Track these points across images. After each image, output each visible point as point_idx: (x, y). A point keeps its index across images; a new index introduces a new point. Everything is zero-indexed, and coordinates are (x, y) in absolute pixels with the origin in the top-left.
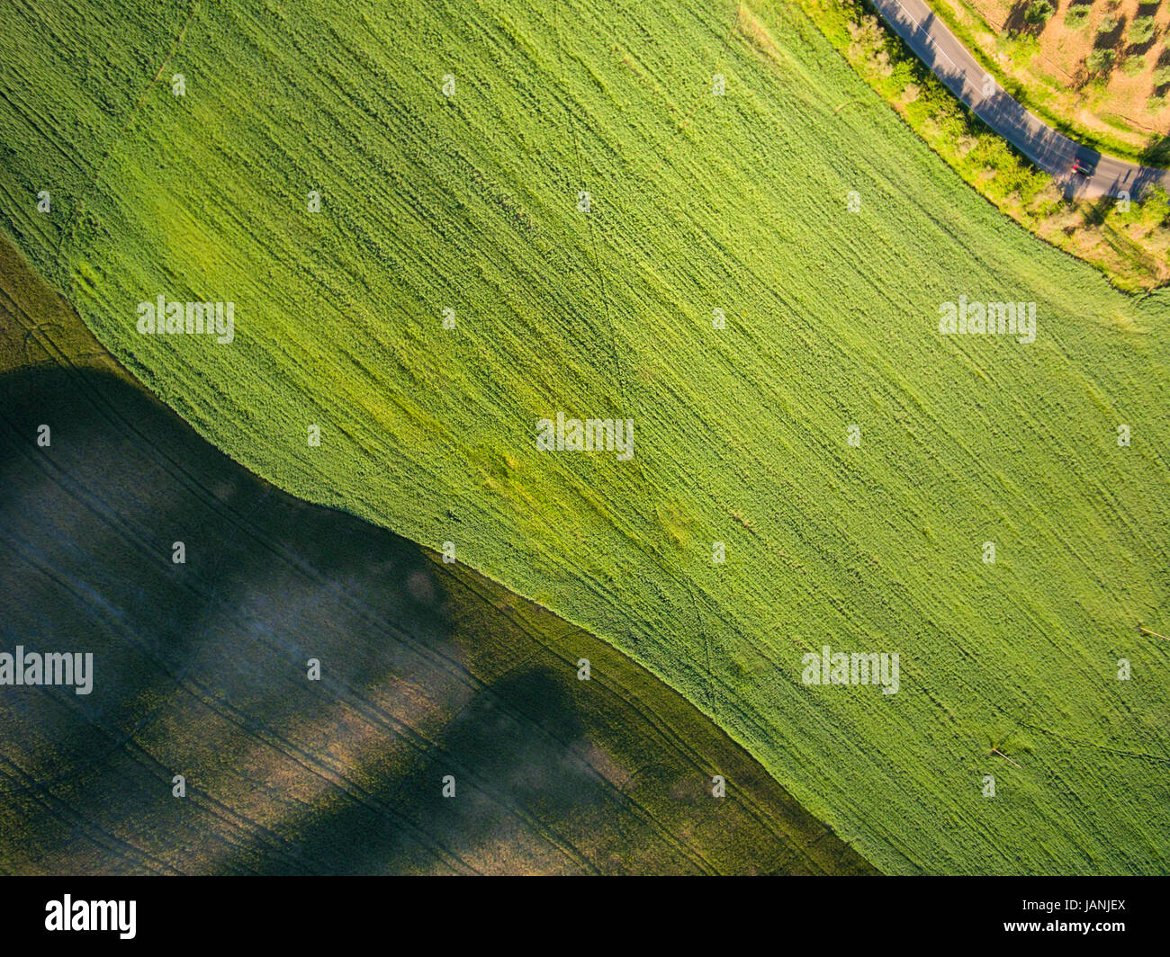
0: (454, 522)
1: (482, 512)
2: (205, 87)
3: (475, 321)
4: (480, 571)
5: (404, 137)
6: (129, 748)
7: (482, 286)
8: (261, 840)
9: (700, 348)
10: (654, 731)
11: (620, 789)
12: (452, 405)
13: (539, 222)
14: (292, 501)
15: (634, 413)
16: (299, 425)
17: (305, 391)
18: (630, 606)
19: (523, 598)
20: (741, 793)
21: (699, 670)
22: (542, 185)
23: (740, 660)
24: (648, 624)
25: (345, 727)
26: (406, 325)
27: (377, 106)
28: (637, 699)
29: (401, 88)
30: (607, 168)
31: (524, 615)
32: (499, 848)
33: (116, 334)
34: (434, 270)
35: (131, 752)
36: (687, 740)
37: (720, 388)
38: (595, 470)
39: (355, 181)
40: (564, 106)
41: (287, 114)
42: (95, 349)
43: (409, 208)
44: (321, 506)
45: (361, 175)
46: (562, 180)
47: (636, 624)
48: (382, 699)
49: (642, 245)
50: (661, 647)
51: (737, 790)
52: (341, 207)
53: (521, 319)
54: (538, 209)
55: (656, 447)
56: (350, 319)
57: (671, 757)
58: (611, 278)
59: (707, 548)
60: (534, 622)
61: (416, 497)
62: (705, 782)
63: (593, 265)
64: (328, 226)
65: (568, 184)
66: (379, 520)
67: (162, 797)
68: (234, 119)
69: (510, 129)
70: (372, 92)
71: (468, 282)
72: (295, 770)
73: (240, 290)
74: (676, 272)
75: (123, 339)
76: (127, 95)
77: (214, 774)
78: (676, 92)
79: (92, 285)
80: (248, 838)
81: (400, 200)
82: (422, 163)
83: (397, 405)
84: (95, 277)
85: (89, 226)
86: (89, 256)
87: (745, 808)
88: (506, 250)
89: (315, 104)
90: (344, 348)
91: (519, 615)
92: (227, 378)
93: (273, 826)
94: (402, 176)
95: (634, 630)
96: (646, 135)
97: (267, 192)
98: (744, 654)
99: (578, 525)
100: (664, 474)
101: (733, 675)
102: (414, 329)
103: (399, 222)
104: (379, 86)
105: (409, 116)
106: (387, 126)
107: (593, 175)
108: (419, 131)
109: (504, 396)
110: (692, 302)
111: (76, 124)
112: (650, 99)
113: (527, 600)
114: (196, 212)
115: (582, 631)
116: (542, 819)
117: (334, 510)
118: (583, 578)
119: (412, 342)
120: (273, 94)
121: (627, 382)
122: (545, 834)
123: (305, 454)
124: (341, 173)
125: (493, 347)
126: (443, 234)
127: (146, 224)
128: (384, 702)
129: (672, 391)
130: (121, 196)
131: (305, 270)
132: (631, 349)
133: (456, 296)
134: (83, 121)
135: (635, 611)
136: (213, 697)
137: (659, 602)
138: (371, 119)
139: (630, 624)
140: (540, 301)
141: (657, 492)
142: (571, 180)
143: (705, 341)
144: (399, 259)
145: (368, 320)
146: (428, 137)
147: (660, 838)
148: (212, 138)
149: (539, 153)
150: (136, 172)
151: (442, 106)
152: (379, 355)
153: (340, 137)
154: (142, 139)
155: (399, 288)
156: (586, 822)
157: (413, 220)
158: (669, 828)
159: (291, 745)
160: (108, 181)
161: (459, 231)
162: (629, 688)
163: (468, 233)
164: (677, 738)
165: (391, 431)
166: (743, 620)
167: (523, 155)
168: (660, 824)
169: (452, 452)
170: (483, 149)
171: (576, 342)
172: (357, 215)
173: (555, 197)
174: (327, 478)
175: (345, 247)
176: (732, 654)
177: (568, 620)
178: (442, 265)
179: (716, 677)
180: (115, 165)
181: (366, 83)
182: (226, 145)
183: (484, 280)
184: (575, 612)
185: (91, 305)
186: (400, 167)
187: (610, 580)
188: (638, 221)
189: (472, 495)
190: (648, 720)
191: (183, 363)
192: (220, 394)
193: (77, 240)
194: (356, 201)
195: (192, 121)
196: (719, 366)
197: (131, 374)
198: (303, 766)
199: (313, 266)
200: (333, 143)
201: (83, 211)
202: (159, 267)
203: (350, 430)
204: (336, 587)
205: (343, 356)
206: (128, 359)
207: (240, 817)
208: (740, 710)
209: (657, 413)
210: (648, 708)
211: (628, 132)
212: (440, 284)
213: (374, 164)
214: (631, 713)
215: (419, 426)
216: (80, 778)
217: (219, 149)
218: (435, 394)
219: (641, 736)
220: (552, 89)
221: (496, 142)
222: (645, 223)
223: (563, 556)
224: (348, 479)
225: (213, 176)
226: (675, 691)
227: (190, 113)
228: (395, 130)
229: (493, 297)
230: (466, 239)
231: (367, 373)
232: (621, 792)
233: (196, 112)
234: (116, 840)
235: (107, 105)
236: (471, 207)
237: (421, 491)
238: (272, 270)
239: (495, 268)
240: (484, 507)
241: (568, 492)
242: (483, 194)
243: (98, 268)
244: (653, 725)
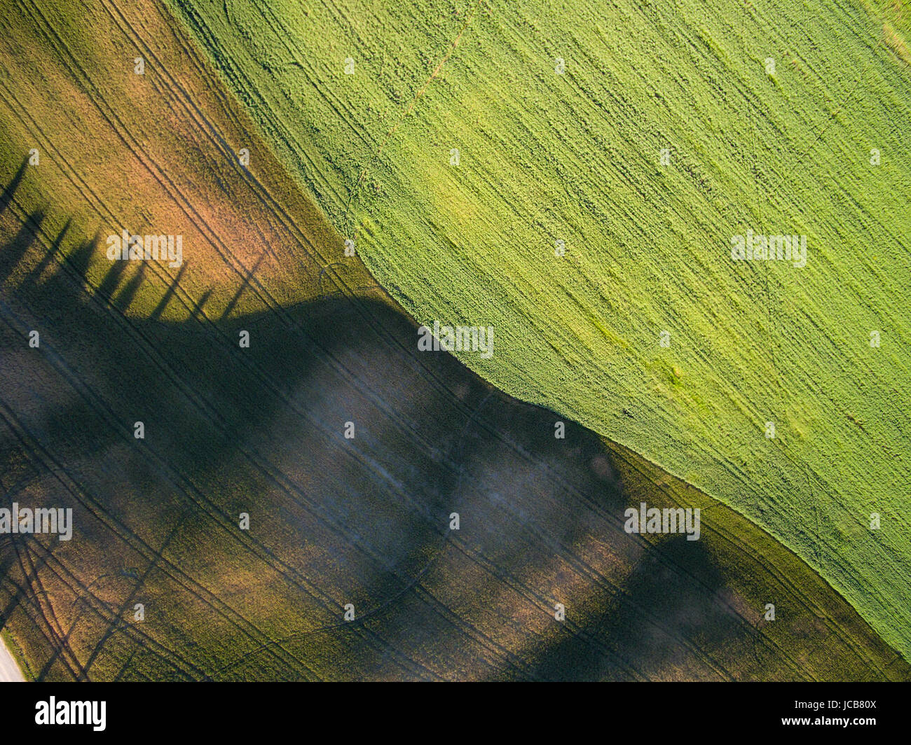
0: (628, 418)
1: (651, 410)
2: (474, 82)
3: (663, 262)
4: (645, 456)
5: (621, 121)
6: (418, 590)
7: (671, 235)
8: (510, 661)
9: (836, 284)
10: (776, 582)
11: (755, 626)
12: (637, 327)
13: (718, 185)
14: (509, 400)
15: (777, 334)
16: (520, 342)
17: (528, 316)
18: (758, 485)
19: (676, 477)
20: (839, 629)
21: (811, 535)
22: (723, 157)
23: (841, 527)
24: (772, 499)
25: (561, 575)
26: (610, 266)
27: (603, 98)
28: (762, 556)
29: (621, 84)
30: (775, 144)
31: (676, 490)
32: (675, 671)
33: (386, 271)
34: (635, 224)
35: (420, 594)
36: (801, 589)
37: (849, 316)
38: (743, 379)
39: (581, 155)
40: (745, 96)
41: (536, 104)
42: (370, 283)
43: (621, 176)
44: (530, 404)
45: (587, 150)
46: (739, 153)
47: (762, 499)
48: (584, 554)
49: (797, 204)
50: (782, 517)
51: (837, 626)
52: (570, 175)
53: (699, 261)
54: (718, 176)
55: (792, 361)
56: (569, 261)
57: (789, 602)
58: (770, 229)
59: (824, 440)
60: (684, 496)
61: (601, 397)
62: (815, 621)
63: (757, 219)
64: (559, 190)
65: (743, 157)
66: (573, 416)
67: (443, 628)
68: (495, 107)
69: (701, 114)
70: (600, 87)
71: (660, 232)
72: (531, 608)
73: (487, 239)
74: (823, 225)
75: (391, 274)
76: (411, 88)
77: (478, 611)
78: (833, 87)
79: (372, 235)
80: (502, 661)
81: (614, 169)
82: (632, 140)
83: (596, 327)
84: (374, 228)
85: (371, 189)
86: (371, 212)
87: (842, 640)
88: (691, 208)
89: (558, 96)
90: (561, 283)
91: (673, 491)
92: (469, 306)
93: (518, 651)
94: (617, 151)
95: (761, 504)
96: (807, 119)
97: (517, 164)
98: (844, 523)
99: (725, 421)
100: (796, 382)
101: (836, 539)
102: (616, 269)
103: (611, 187)
104: (605, 82)
105: (625, 104)
106: (608, 112)
107: (763, 150)
108: (632, 117)
109: (679, 320)
110: (833, 248)
111: (368, 110)
112: (811, 92)
113: (679, 479)
114: (460, 179)
115: (721, 503)
116: (703, 649)
117: (540, 408)
118: (725, 463)
119: (613, 278)
120: (526, 89)
121: (775, 310)
122: (705, 660)
123: (522, 364)
124: (572, 149)
125: (675, 282)
126: (644, 195)
127: (418, 188)
128: (585, 556)
129: (809, 317)
130: (399, 167)
131: (538, 224)
132: (780, 284)
133: (650, 243)
134: (374, 108)
135: (762, 489)
136: (472, 550)
137: (782, 482)
138: (597, 107)
139: (758, 499)
140: (714, 247)
141: (788, 396)
142: (746, 153)
143: (840, 279)
144: (609, 215)
145: (581, 262)
146: (639, 121)
147: (785, 663)
148: (477, 122)
149: (722, 132)
150: (413, 147)
151: (651, 97)
152: (587, 289)
153: (574, 122)
154: (420, 122)
155: (608, 237)
156: (733, 652)
157: (623, 184)
158: (791, 656)
159: (527, 588)
160: (389, 154)
161: (657, 192)
162: (756, 548)
163: (664, 194)
164: (793, 587)
165: (589, 347)
166: (847, 496)
167: (710, 134)
168: (784, 653)
169: (633, 364)
170: (680, 130)
171: (739, 279)
172: (581, 181)
173: (732, 167)
174: (537, 382)
175: (570, 205)
176: (836, 523)
177: (711, 495)
178: (641, 219)
179: (823, 540)
180: (395, 142)
181: (596, 79)
182: (488, 127)
183: (672, 230)
184: (717, 489)
185: (369, 249)
186: (616, 144)
187: (745, 464)
188: (795, 185)
189: (644, 397)
190: (772, 574)
191: (436, 294)
192: (462, 318)
193: (363, 200)
194: (581, 171)
195: (462, 109)
196: (850, 298)
197: (397, 302)
198: (536, 605)
199: (544, 220)
200: (568, 126)
201: (367, 177)
202: (426, 221)
203: (558, 347)
204: (543, 466)
205: (559, 289)
206: (395, 291)
207: (496, 644)
208: (840, 565)
209: (796, 334)
210: (771, 564)
211: (792, 117)
212: (638, 234)
213: (597, 141)
214: (759, 568)
215: (611, 343)
216: (385, 614)
217: (482, 131)
218: (626, 319)
219: (767, 585)
220: (737, 84)
221: (690, 124)
222: (800, 187)
223: (711, 446)
224: (552, 383)
225: (477, 151)
226: (791, 551)
227: (461, 103)
228: (614, 116)
229: (679, 243)
230: (662, 199)
231: (576, 302)
232: (756, 629)
233: (466, 101)
234: (413, 662)
235: (394, 95)
236: (667, 174)
237: (605, 393)
238: (514, 224)
239: (682, 221)
240: (653, 406)
241: (721, 396)
242: (677, 165)
243: (377, 222)
244: (775, 577)
